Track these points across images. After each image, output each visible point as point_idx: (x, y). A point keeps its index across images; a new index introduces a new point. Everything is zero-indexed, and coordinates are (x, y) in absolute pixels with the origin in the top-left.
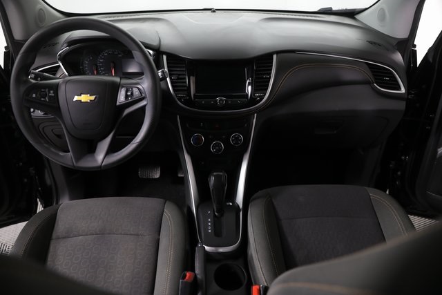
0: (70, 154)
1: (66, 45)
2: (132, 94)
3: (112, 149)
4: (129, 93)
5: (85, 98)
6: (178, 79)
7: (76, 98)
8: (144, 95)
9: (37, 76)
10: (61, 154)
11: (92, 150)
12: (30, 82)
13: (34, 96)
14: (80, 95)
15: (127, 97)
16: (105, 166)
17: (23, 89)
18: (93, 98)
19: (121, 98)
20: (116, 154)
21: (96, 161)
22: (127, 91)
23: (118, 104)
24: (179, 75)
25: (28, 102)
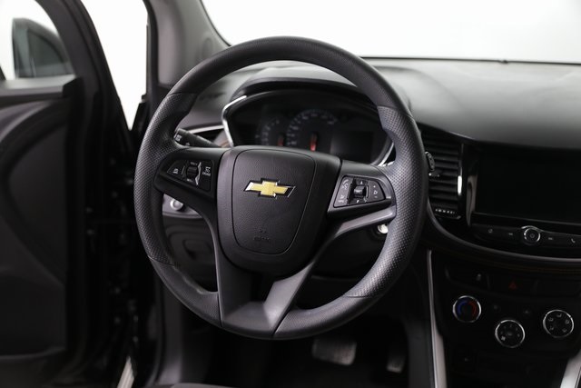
0: (216, 296)
1: (242, 92)
2: (364, 191)
3: (302, 301)
4: (358, 191)
5: (268, 188)
6: (442, 177)
7: (252, 186)
8: (389, 197)
9: (185, 139)
10: (200, 291)
11: (259, 294)
12: (175, 147)
13: (176, 171)
14: (261, 182)
15: (352, 196)
16: (280, 333)
17: (159, 156)
18: (283, 190)
19: (340, 198)
20: (309, 312)
21: (265, 319)
22: (354, 186)
23: (331, 208)
24: (444, 170)
25: (162, 183)
